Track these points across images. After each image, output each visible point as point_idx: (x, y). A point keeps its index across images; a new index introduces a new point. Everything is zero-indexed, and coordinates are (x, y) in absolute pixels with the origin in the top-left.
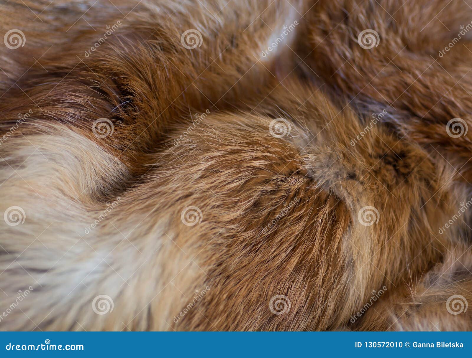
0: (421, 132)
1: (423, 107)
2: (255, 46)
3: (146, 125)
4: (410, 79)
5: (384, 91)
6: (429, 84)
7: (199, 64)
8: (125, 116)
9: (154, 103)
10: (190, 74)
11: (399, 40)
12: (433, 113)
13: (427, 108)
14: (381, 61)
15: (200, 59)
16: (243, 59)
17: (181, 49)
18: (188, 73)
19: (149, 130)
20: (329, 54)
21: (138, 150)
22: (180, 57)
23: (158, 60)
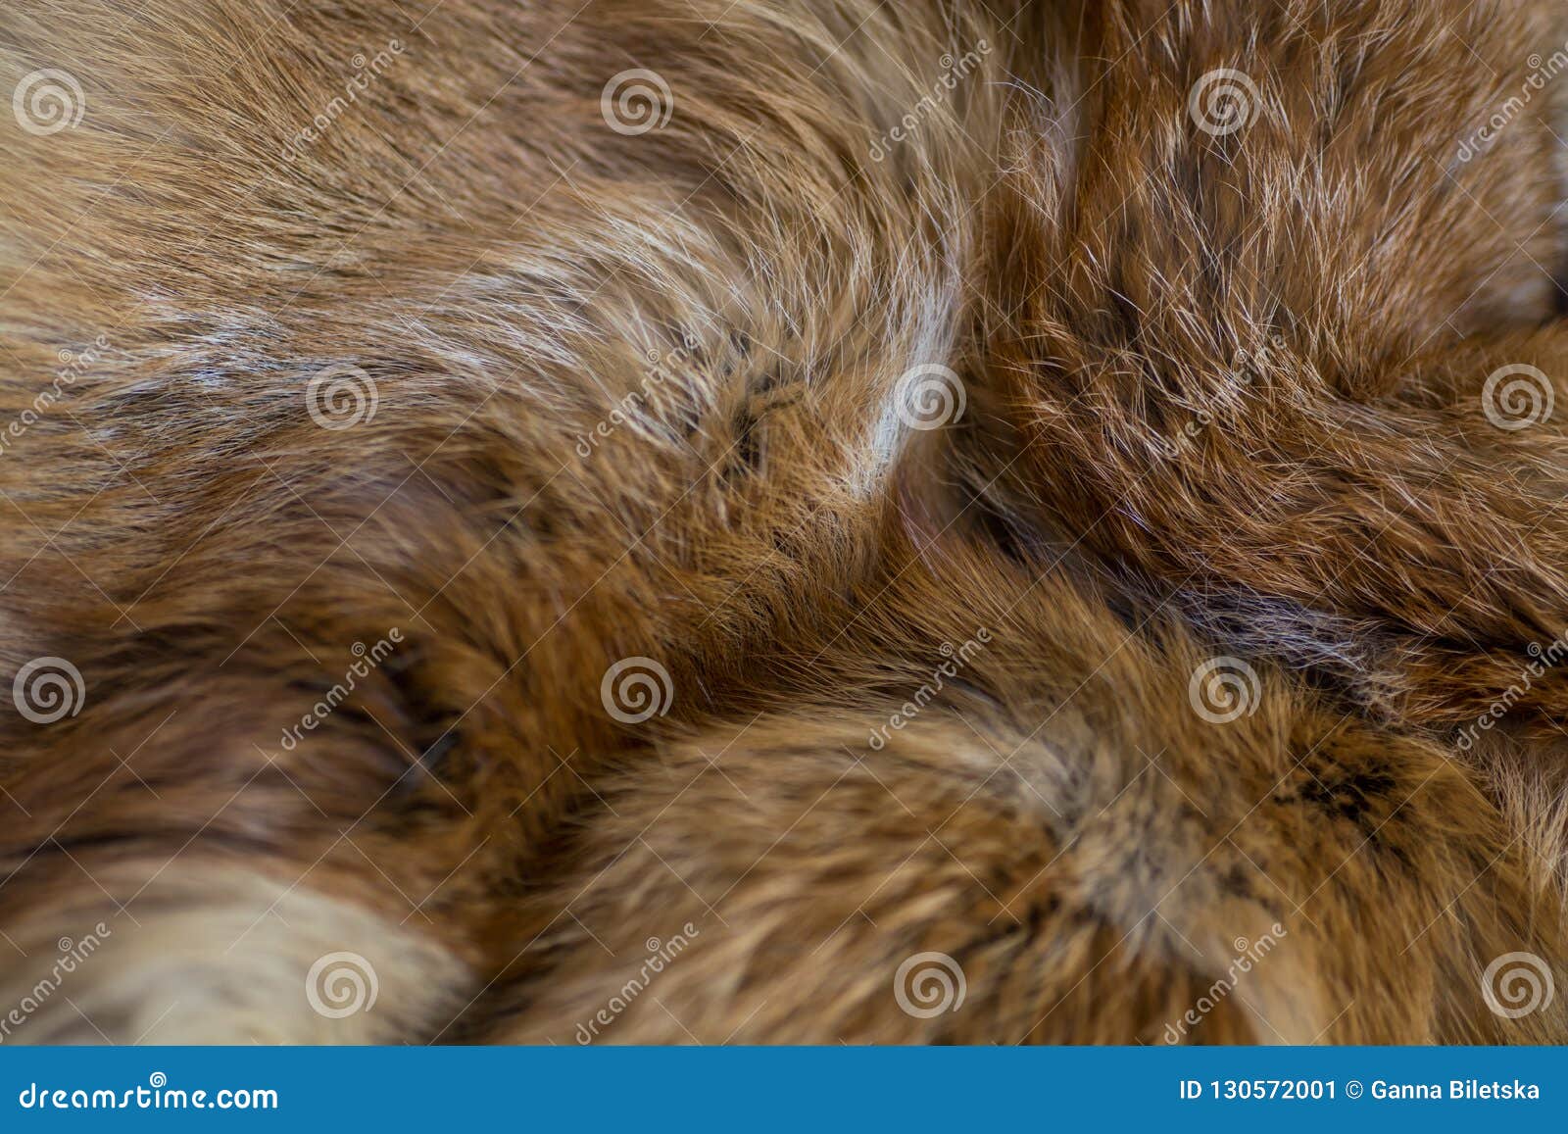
0: (1433, 688)
1: (1428, 603)
2: (832, 458)
3: (511, 804)
4: (1377, 515)
5: (1289, 561)
6: (1443, 523)
7: (656, 552)
8: (444, 791)
9: (529, 722)
10: (629, 592)
11: (1315, 375)
12: (1466, 617)
13: (1444, 604)
14: (1267, 457)
15: (659, 536)
16: (796, 506)
17: (591, 514)
18: (621, 588)
19: (521, 815)
20: (1087, 453)
21: (493, 893)
22: (593, 542)
23: (521, 570)
